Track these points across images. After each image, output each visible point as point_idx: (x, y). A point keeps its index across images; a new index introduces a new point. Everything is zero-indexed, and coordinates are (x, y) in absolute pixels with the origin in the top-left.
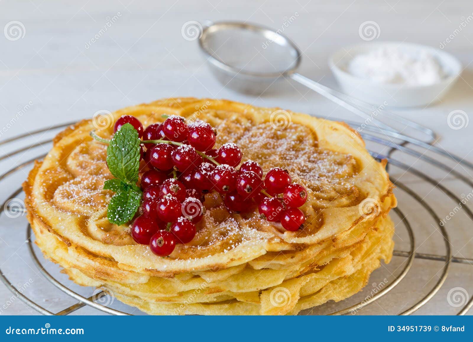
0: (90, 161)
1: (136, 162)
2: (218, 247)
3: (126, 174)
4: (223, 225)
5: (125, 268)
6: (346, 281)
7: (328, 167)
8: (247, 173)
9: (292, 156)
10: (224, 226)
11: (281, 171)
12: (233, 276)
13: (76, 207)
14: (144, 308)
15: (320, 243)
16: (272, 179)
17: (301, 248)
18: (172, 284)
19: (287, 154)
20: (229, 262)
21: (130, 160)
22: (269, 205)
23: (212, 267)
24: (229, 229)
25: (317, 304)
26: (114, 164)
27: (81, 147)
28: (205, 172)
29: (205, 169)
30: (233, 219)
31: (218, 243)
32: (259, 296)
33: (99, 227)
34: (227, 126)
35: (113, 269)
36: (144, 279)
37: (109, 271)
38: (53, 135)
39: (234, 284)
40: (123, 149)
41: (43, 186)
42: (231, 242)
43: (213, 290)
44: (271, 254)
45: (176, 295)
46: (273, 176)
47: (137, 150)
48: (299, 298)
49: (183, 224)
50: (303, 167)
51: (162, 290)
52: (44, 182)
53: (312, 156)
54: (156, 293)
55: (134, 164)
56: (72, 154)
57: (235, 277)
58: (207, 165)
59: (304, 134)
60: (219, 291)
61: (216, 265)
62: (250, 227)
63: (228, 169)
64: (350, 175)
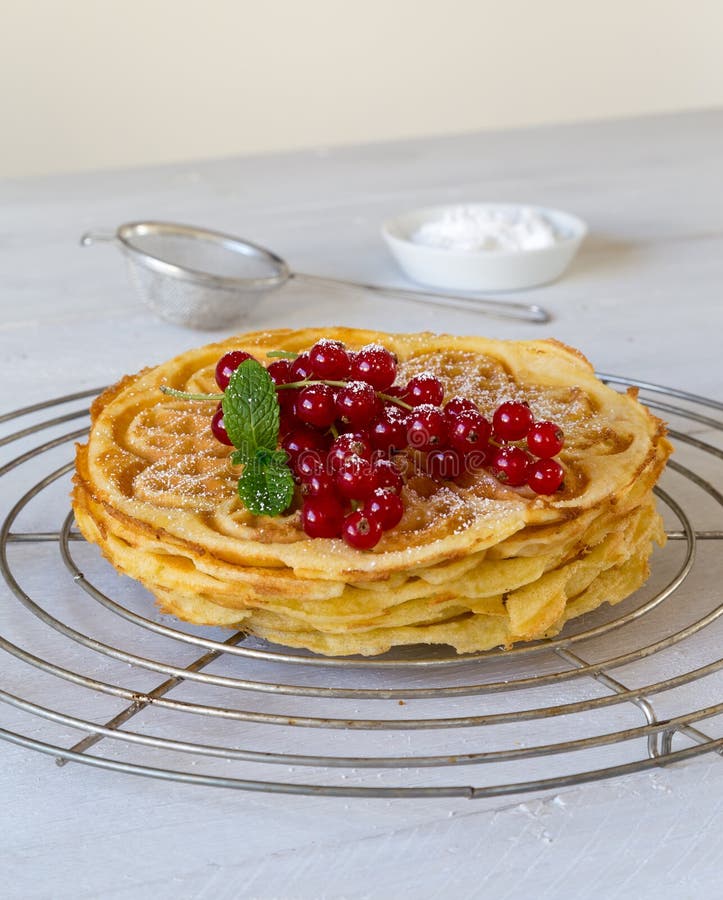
0: (167, 435)
1: (273, 418)
2: (445, 528)
3: (258, 439)
4: (435, 499)
5: (307, 575)
6: (617, 573)
8: (466, 414)
9: (487, 397)
10: (437, 500)
11: (519, 404)
12: (468, 573)
13: (184, 500)
14: (318, 646)
15: (596, 506)
16: (505, 419)
17: (573, 514)
18: (374, 596)
20: (474, 545)
21: (263, 416)
22: (511, 457)
23: (446, 555)
24: (448, 502)
25: (588, 609)
26: (237, 425)
27: (142, 417)
28: (395, 420)
29: (393, 416)
30: (447, 489)
32: (504, 603)
33: (239, 522)
35: (283, 580)
36: (336, 591)
37: (278, 584)
38: (87, 403)
39: (471, 585)
40: (250, 400)
41: (113, 477)
42: (460, 519)
43: (442, 597)
44: (533, 529)
45: (379, 613)
46: (507, 414)
47: (272, 398)
48: (566, 599)
49: (385, 497)
51: (356, 609)
52: (109, 472)
54: (347, 614)
55: (271, 422)
56: (132, 429)
57: (471, 574)
58: (394, 409)
59: (488, 366)
60: (450, 597)
61: (453, 552)
62: (479, 496)
64: (588, 416)
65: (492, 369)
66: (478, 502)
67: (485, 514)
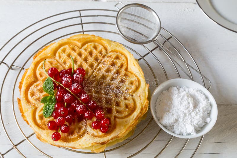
7: (127, 86)
10: (80, 125)
19: (114, 76)
34: (96, 55)
42: (81, 135)
50: (118, 86)
64: (134, 92)
65: (124, 63)
66: (88, 128)
67: (87, 134)
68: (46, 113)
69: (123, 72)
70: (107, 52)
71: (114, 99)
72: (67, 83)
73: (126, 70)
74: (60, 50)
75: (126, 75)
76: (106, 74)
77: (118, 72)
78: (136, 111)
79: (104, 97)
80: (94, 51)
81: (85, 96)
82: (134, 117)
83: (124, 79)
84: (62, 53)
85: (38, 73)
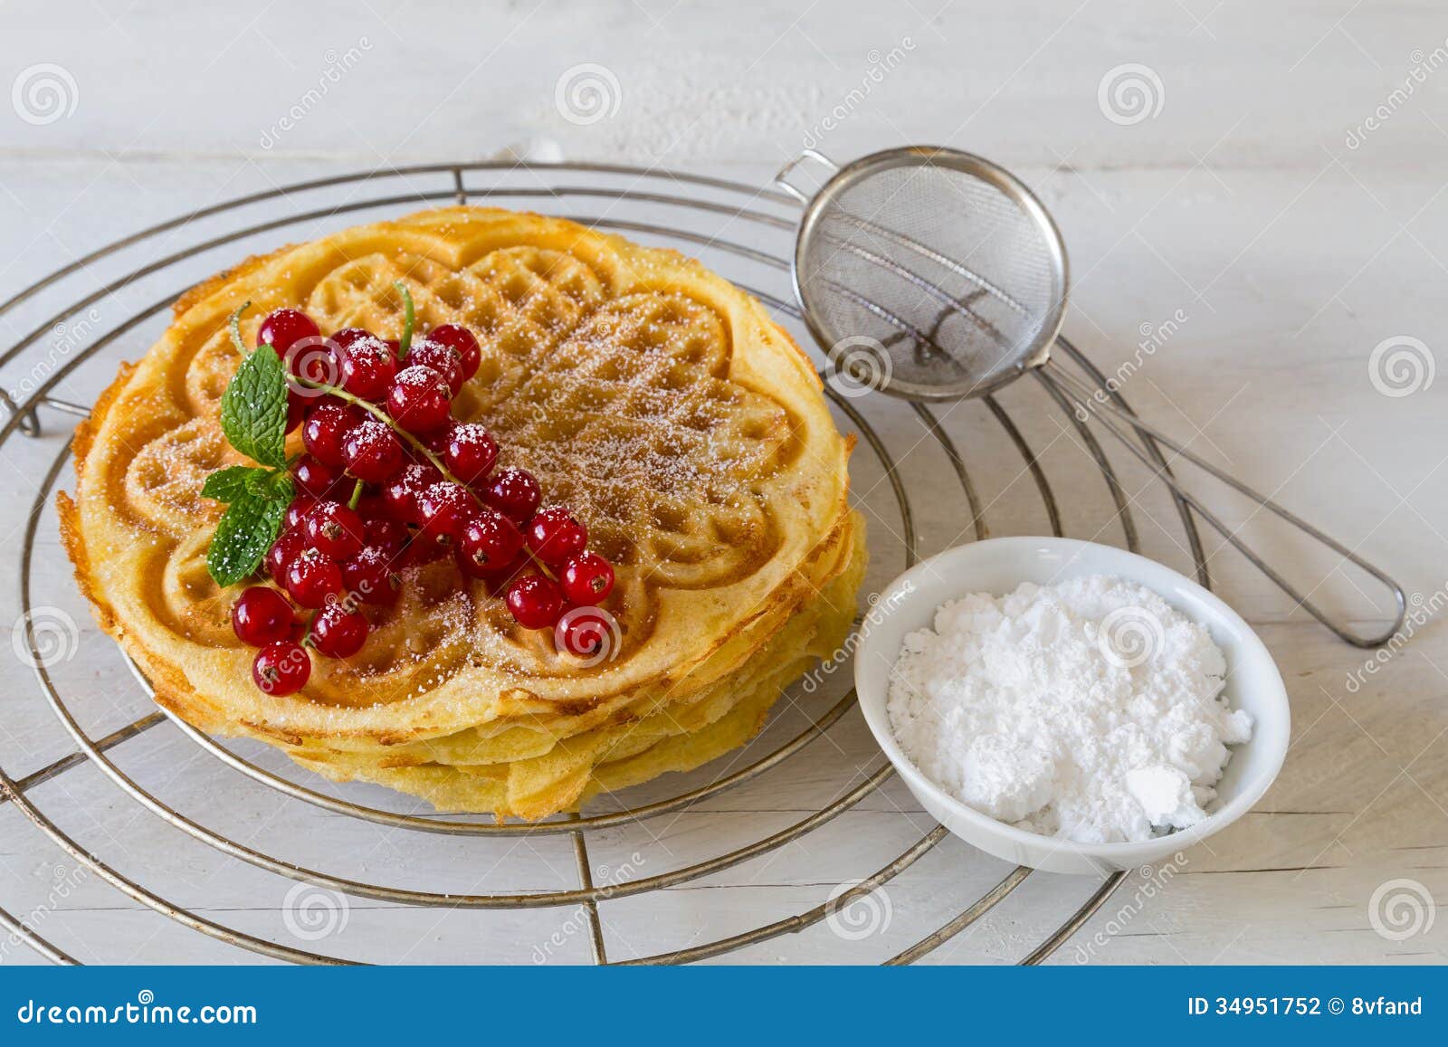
1: (277, 436)
2: (406, 683)
7: (725, 444)
10: (436, 617)
13: (157, 514)
17: (577, 709)
19: (648, 398)
20: (412, 734)
21: (265, 431)
23: (376, 735)
24: (447, 626)
26: (235, 432)
27: (225, 334)
28: (410, 490)
30: (465, 596)
31: (408, 670)
33: (185, 581)
34: (546, 300)
39: (443, 750)
40: (253, 404)
41: (112, 443)
42: (438, 667)
47: (280, 409)
50: (671, 440)
52: (118, 430)
53: (701, 407)
55: (275, 440)
56: (200, 355)
58: (418, 471)
59: (705, 336)
61: (385, 734)
62: (493, 624)
63: (449, 499)
64: (767, 473)
65: (709, 342)
66: (485, 635)
67: (477, 665)
68: (226, 560)
69: (702, 379)
70: (608, 293)
71: (647, 495)
72: (369, 361)
73: (722, 371)
74: (335, 277)
75: (718, 395)
76: (605, 385)
77: (672, 381)
78: (780, 554)
79: (587, 486)
80: (536, 281)
81: (473, 434)
82: (764, 583)
83: (706, 411)
84: (348, 290)
85: (195, 377)
